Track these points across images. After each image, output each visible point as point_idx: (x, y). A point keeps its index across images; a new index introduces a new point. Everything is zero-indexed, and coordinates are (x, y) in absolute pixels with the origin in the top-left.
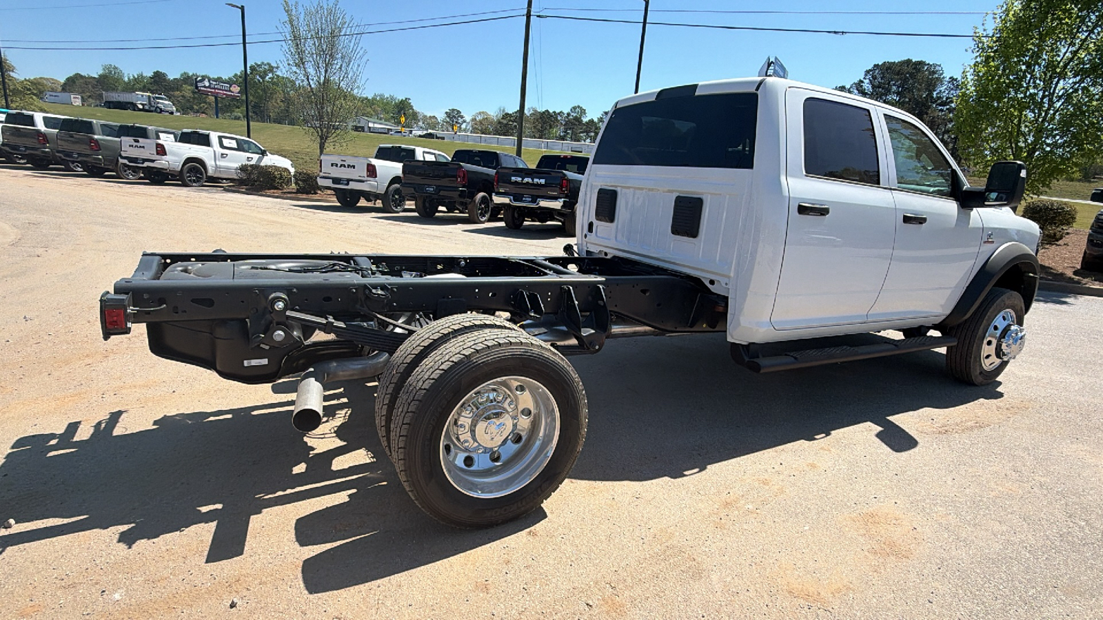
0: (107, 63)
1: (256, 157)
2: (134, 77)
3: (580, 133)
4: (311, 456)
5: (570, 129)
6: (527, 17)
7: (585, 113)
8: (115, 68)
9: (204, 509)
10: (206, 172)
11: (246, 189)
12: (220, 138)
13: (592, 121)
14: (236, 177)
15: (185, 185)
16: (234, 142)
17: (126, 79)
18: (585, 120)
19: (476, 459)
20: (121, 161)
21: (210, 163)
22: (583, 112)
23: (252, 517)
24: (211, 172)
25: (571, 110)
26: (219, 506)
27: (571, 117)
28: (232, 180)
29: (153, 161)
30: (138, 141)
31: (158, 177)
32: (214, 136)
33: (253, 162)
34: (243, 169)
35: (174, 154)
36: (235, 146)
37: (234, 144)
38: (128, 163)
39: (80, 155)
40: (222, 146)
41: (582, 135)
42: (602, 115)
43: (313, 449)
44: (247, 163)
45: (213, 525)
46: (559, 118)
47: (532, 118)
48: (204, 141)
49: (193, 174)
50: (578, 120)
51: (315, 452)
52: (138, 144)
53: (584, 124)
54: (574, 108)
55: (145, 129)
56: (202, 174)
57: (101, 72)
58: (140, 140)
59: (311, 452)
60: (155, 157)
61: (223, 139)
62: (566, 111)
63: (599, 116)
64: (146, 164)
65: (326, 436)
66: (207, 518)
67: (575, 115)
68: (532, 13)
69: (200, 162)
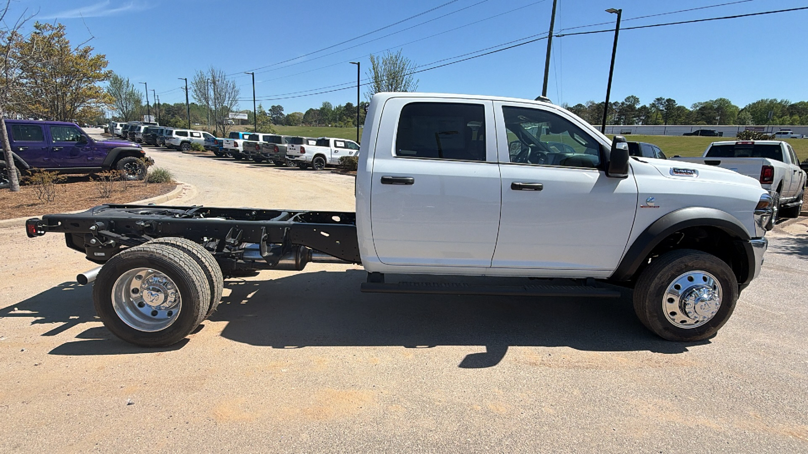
0: (325, 101)
1: (354, 151)
2: (337, 107)
3: (633, 118)
5: (624, 115)
6: (549, 38)
7: (638, 101)
8: (329, 103)
10: (326, 162)
11: (341, 171)
12: (335, 141)
13: (644, 108)
14: (337, 164)
15: (314, 169)
16: (343, 143)
17: (333, 109)
18: (638, 107)
19: (159, 313)
20: (286, 157)
21: (328, 156)
22: (636, 100)
24: (328, 162)
25: (626, 100)
27: (625, 106)
28: (336, 166)
29: (298, 156)
30: (293, 146)
31: (304, 166)
32: (332, 141)
33: (352, 155)
34: (342, 159)
35: (309, 152)
36: (344, 146)
37: (343, 144)
38: (289, 158)
39: (270, 155)
40: (336, 146)
41: (635, 119)
42: (655, 101)
44: (349, 155)
46: (614, 107)
47: (590, 109)
48: (326, 143)
49: (319, 163)
50: (631, 107)
52: (293, 148)
53: (637, 111)
54: (628, 98)
55: (302, 139)
56: (323, 163)
57: (322, 106)
58: (294, 145)
60: (300, 154)
61: (337, 142)
62: (620, 102)
63: (652, 102)
64: (296, 159)
67: (628, 103)
68: (553, 35)
69: (323, 156)
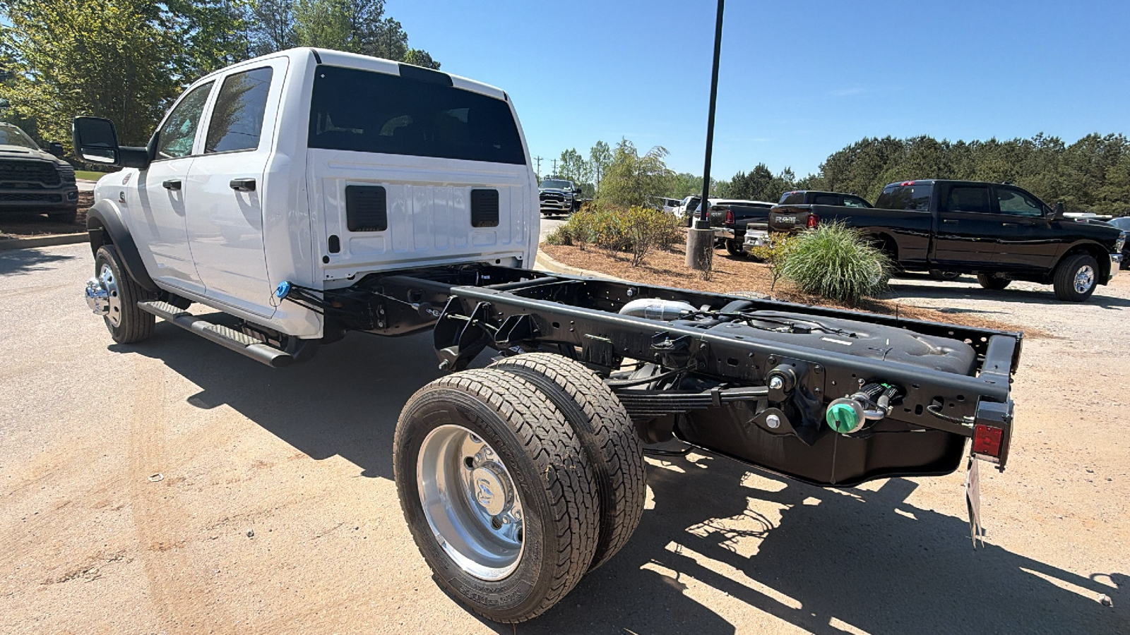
4: (791, 506)
9: (911, 516)
23: (876, 491)
26: (897, 511)
43: (782, 511)
45: (907, 501)
51: (782, 507)
59: (788, 508)
65: (754, 515)
66: (909, 508)
